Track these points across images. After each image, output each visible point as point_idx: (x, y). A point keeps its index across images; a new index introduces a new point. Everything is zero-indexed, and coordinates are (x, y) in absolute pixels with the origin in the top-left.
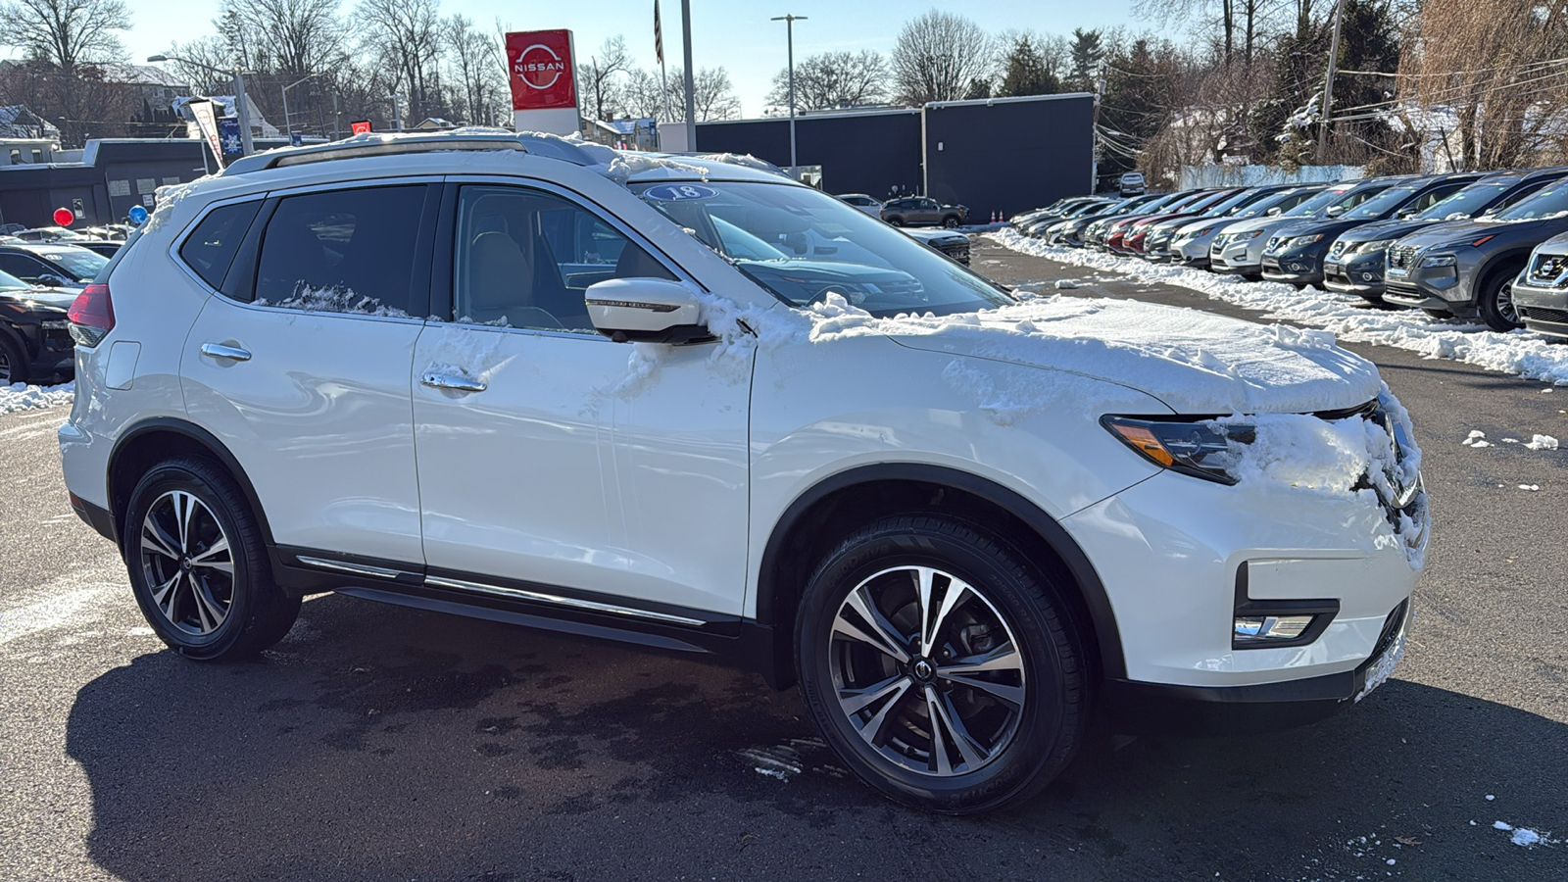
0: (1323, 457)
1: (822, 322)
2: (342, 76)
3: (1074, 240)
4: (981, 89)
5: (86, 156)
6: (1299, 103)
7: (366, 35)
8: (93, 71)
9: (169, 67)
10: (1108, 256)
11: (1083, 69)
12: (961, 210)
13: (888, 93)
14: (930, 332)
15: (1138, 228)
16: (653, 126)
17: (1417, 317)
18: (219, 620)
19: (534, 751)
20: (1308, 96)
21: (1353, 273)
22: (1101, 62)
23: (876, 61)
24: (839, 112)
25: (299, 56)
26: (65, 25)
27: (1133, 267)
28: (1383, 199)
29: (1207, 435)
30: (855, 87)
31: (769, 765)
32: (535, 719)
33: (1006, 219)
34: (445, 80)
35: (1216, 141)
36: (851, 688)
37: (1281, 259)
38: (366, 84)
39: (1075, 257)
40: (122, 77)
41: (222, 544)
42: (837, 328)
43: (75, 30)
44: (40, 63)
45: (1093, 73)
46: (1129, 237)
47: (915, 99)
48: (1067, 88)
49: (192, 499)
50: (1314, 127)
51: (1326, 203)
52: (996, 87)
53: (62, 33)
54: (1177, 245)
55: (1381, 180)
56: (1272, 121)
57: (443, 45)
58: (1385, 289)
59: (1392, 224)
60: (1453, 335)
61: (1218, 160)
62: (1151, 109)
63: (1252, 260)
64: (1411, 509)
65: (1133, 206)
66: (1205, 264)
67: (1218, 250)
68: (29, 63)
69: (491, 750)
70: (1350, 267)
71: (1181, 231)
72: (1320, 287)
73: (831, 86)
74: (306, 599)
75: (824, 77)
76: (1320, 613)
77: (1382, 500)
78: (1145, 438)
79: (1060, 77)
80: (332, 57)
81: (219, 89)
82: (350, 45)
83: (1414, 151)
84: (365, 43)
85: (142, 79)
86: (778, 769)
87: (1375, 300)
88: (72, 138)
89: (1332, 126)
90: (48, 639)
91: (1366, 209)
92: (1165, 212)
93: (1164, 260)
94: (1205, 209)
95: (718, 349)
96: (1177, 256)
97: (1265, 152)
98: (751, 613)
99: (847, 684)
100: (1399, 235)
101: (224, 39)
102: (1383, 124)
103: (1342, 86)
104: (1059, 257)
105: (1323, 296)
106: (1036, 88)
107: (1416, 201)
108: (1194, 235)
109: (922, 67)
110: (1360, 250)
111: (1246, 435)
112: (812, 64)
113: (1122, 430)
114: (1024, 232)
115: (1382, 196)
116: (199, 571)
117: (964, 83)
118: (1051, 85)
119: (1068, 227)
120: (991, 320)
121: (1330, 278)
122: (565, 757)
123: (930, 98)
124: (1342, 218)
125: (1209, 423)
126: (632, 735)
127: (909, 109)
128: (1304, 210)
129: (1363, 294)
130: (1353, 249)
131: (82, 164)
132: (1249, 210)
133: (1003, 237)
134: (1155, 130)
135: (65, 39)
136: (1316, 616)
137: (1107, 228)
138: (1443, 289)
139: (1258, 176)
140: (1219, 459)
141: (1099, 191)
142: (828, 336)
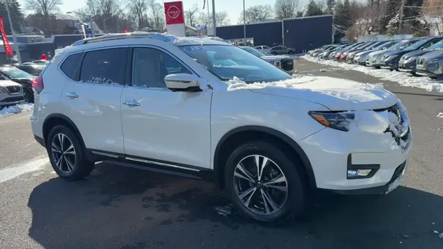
0: (376, 123)
1: (231, 85)
2: (120, 16)
3: (326, 58)
4: (300, 14)
5: (51, 40)
6: (393, 16)
7: (127, 4)
8: (53, 16)
9: (73, 15)
10: (336, 62)
11: (330, 8)
12: (294, 50)
13: (273, 16)
14: (261, 88)
15: (345, 54)
16: (206, 28)
17: (426, 79)
18: (73, 168)
19: (158, 206)
20: (396, 14)
21: (407, 66)
22: (335, 6)
23: (269, 7)
24: (259, 22)
25: (109, 11)
26: (45, 4)
27: (344, 65)
28: (417, 44)
29: (340, 117)
30: (264, 15)
31: (222, 211)
32: (159, 197)
33: (307, 51)
34: (149, 16)
35: (369, 28)
36: (241, 192)
37: (386, 62)
38: (126, 18)
39: (327, 62)
40: (61, 18)
41: (72, 146)
42: (235, 87)
43: (48, 5)
44: (39, 15)
45: (333, 9)
46: (342, 56)
47: (281, 18)
48: (325, 13)
49: (63, 135)
50: (398, 23)
51: (400, 46)
52: (304, 14)
53: (45, 6)
54: (356, 59)
55: (417, 39)
56: (386, 21)
57: (148, 7)
58: (416, 70)
59: (419, 52)
60: (436, 84)
61: (369, 33)
62: (349, 19)
63: (378, 63)
64: (405, 138)
65: (344, 47)
66: (364, 64)
67: (368, 60)
68: (36, 15)
69: (145, 206)
70: (406, 64)
71: (357, 54)
72: (398, 70)
73: (257, 15)
74: (96, 163)
75: (255, 12)
76: (374, 169)
77: (394, 135)
78: (321, 118)
79: (323, 10)
80: (118, 10)
81: (87, 20)
82: (122, 7)
83: (428, 30)
84: (126, 7)
85: (66, 18)
86: (225, 213)
87: (414, 74)
88: (48, 35)
89: (403, 23)
90: (30, 174)
91: (412, 47)
92: (353, 49)
93: (352, 63)
94: (364, 48)
95: (202, 93)
96: (356, 62)
97: (383, 31)
98: (212, 168)
99: (240, 191)
100: (421, 55)
101: (88, 7)
102: (419, 22)
103: (406, 11)
104: (322, 63)
105: (398, 73)
106: (316, 14)
107: (427, 44)
108: (361, 56)
109: (283, 9)
110: (410, 59)
111: (352, 117)
112: (251, 9)
113: (315, 115)
114: (312, 56)
115: (417, 43)
116: (67, 155)
117: (295, 13)
118: (320, 13)
119: (325, 54)
120: (281, 84)
121: (400, 68)
122: (165, 208)
123: (285, 17)
124: (404, 50)
125: (341, 113)
126: (185, 202)
127: (279, 21)
128: (394, 48)
129: (411, 72)
130: (407, 59)
131: (50, 42)
132: (377, 48)
133: (306, 57)
134: (351, 25)
135: (45, 7)
136: (373, 170)
137: (336, 53)
138: (434, 70)
139: (381, 38)
140: (343, 124)
141: (335, 43)
142: (233, 89)
